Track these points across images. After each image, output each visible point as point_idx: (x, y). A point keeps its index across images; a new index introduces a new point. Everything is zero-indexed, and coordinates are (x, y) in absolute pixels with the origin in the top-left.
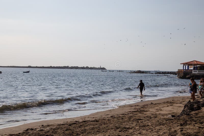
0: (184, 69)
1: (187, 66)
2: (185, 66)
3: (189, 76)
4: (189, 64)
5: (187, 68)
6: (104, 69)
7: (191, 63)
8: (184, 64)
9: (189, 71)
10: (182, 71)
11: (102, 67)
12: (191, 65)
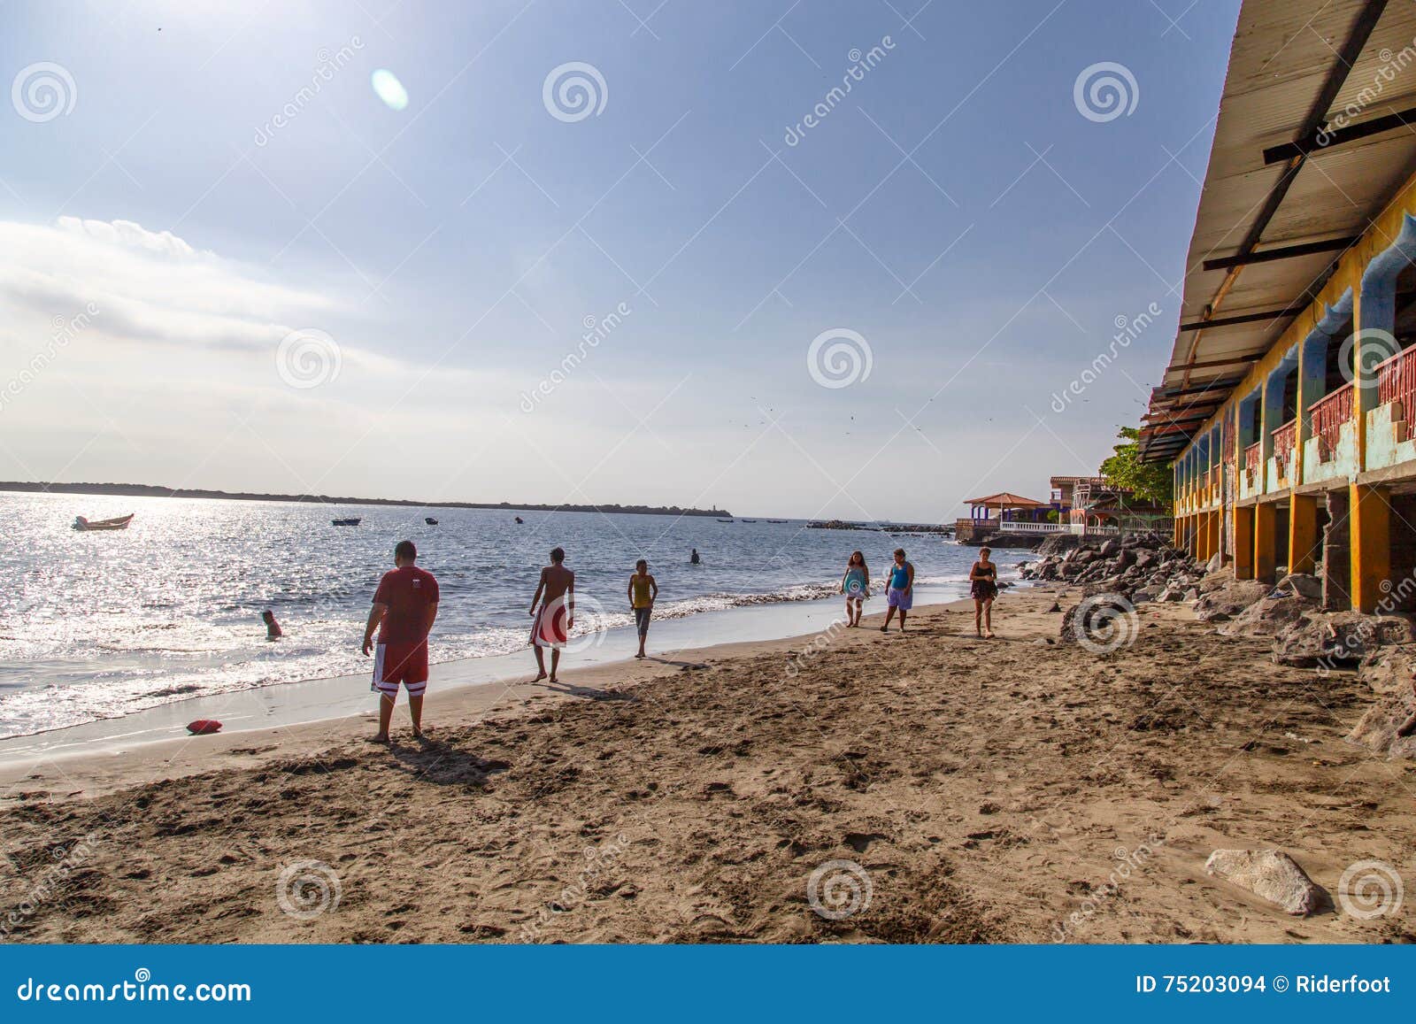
0: (976, 516)
1: (983, 510)
2: (976, 510)
3: (991, 538)
4: (989, 504)
5: (983, 516)
6: (724, 514)
7: (995, 501)
8: (975, 503)
9: (988, 524)
10: (968, 525)
11: (718, 509)
12: (997, 506)
